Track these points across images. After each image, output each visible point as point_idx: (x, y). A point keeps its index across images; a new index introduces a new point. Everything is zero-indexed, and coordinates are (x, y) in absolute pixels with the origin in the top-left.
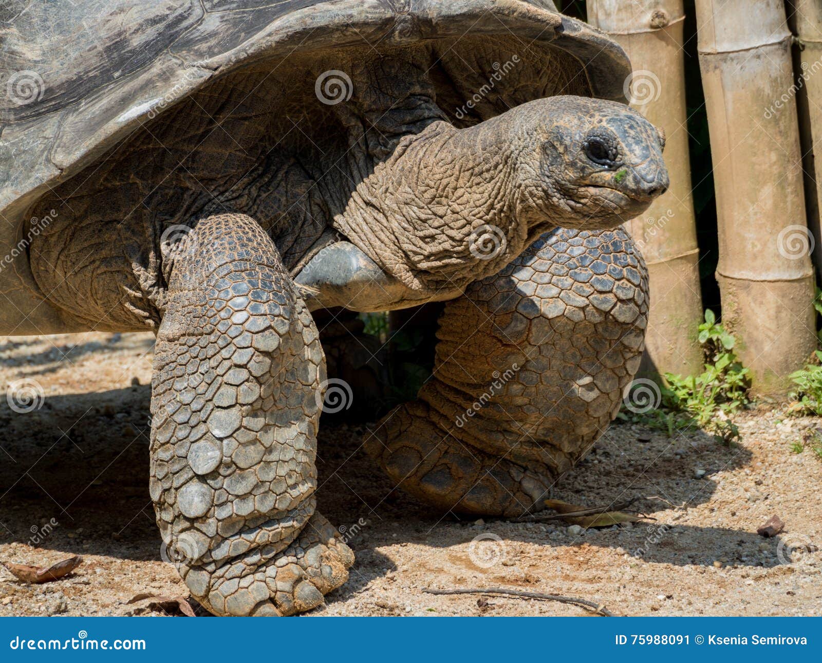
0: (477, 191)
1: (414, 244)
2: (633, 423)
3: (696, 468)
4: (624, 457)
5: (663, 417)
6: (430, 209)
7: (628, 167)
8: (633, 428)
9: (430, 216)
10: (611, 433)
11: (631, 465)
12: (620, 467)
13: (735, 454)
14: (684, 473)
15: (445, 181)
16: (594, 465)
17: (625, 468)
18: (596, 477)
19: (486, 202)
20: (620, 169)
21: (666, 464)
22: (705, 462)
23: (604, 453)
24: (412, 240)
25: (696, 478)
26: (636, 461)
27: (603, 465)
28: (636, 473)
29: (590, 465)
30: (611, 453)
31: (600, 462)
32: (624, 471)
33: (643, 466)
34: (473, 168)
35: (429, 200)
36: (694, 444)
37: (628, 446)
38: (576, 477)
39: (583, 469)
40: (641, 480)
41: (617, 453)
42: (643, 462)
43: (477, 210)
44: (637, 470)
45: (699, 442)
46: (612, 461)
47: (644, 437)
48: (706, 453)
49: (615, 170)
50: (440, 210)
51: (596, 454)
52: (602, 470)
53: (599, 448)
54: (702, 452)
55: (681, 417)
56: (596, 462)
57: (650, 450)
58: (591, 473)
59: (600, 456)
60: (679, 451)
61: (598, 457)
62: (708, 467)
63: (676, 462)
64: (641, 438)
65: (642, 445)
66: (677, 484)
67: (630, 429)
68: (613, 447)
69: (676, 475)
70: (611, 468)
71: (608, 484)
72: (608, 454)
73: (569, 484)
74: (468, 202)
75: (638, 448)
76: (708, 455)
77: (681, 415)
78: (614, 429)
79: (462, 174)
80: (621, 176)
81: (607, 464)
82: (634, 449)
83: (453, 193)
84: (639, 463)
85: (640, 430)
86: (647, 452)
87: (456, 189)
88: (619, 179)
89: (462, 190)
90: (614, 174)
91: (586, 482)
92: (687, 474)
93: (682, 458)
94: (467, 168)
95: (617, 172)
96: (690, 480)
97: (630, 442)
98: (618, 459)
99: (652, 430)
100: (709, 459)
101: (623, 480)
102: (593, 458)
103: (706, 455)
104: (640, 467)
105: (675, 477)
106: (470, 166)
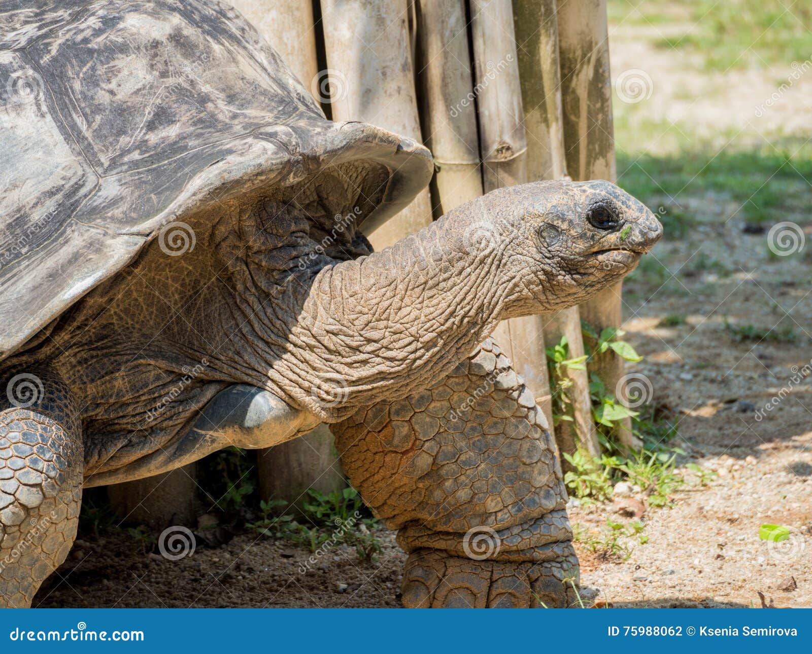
0: (430, 305)
1: (338, 372)
2: (276, 539)
3: (338, 582)
4: (268, 573)
5: (306, 533)
6: (361, 336)
7: (631, 222)
8: (277, 543)
9: (362, 343)
10: (255, 549)
11: (274, 580)
12: (264, 582)
13: (377, 568)
14: (326, 587)
15: (385, 304)
16: (238, 581)
17: (269, 583)
18: (241, 593)
19: (443, 313)
20: (624, 227)
21: (309, 579)
22: (347, 576)
23: (248, 569)
24: (337, 368)
25: (339, 593)
26: (280, 576)
27: (247, 581)
28: (279, 588)
29: (234, 581)
30: (255, 569)
31: (244, 577)
32: (268, 586)
33: (286, 581)
34: (426, 283)
35: (362, 327)
36: (337, 558)
37: (271, 561)
38: (220, 593)
39: (228, 585)
40: (285, 595)
41: (261, 568)
42: (286, 577)
43: (429, 324)
44: (281, 586)
45: (341, 557)
46: (256, 577)
47: (288, 552)
48: (347, 567)
49: (619, 230)
50: (375, 335)
51: (240, 571)
52: (246, 585)
53: (243, 564)
54: (344, 566)
55: (324, 532)
56: (240, 577)
57: (293, 565)
58: (235, 589)
59: (244, 571)
60: (321, 566)
61: (242, 573)
62: (350, 581)
63: (319, 577)
64: (284, 553)
65: (285, 560)
66: (320, 598)
67: (274, 545)
68: (255, 563)
69: (318, 589)
70: (255, 584)
71: (251, 600)
72: (251, 569)
73: (213, 600)
74: (416, 319)
75: (281, 563)
76: (350, 569)
77: (323, 530)
78: (258, 544)
79: (408, 293)
80: (626, 233)
81: (251, 580)
82: (278, 564)
83: (396, 314)
84: (282, 578)
85: (284, 545)
86: (291, 568)
87: (400, 309)
88: (624, 237)
89: (409, 309)
90: (618, 234)
91: (230, 598)
92: (329, 588)
93: (324, 572)
94: (417, 284)
95: (621, 230)
96: (333, 595)
97: (274, 557)
98: (262, 574)
99: (296, 546)
100: (351, 573)
101: (266, 595)
102: (238, 574)
103: (348, 569)
104: (283, 582)
105: (318, 592)
106: (423, 281)
